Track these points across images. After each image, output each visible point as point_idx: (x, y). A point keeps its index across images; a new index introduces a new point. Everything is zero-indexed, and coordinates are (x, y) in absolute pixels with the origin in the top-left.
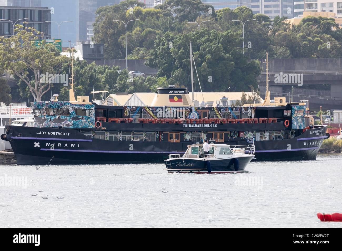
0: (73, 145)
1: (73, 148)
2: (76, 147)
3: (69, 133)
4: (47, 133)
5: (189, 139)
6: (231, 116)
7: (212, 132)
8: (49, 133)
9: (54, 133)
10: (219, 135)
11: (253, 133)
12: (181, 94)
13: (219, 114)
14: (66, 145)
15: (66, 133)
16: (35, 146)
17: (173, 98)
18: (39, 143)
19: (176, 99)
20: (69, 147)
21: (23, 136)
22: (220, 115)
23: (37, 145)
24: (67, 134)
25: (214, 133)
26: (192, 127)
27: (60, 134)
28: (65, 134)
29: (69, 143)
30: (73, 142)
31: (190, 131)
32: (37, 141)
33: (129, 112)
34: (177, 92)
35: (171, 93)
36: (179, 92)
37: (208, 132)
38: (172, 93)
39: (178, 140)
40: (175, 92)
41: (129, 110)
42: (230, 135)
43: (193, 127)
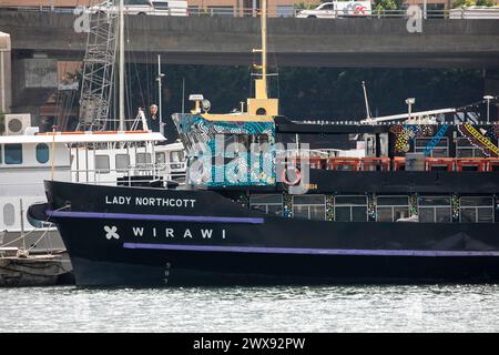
0: (207, 234)
1: (207, 241)
2: (216, 240)
3: (193, 201)
4: (133, 201)
8: (139, 201)
9: (151, 201)
14: (188, 233)
15: (186, 201)
16: (108, 237)
18: (114, 228)
20: (197, 239)
21: (73, 209)
23: (111, 233)
24: (189, 203)
27: (168, 202)
28: (184, 203)
29: (196, 228)
30: (207, 225)
32: (111, 223)
33: (411, 142)
41: (412, 134)
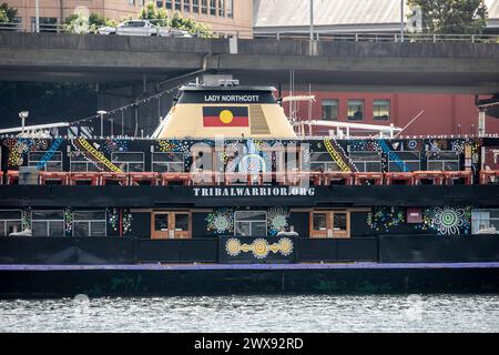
5: (223, 229)
6: (386, 163)
7: (306, 210)
10: (332, 217)
11: (462, 212)
12: (248, 102)
13: (343, 159)
17: (218, 115)
19: (226, 116)
22: (347, 161)
25: (312, 212)
26: (225, 197)
31: (230, 207)
33: (24, 155)
34: (232, 98)
35: (210, 102)
36: (242, 98)
37: (292, 210)
38: (217, 102)
39: (186, 233)
40: (224, 98)
41: (25, 148)
42: (373, 218)
43: (230, 196)
